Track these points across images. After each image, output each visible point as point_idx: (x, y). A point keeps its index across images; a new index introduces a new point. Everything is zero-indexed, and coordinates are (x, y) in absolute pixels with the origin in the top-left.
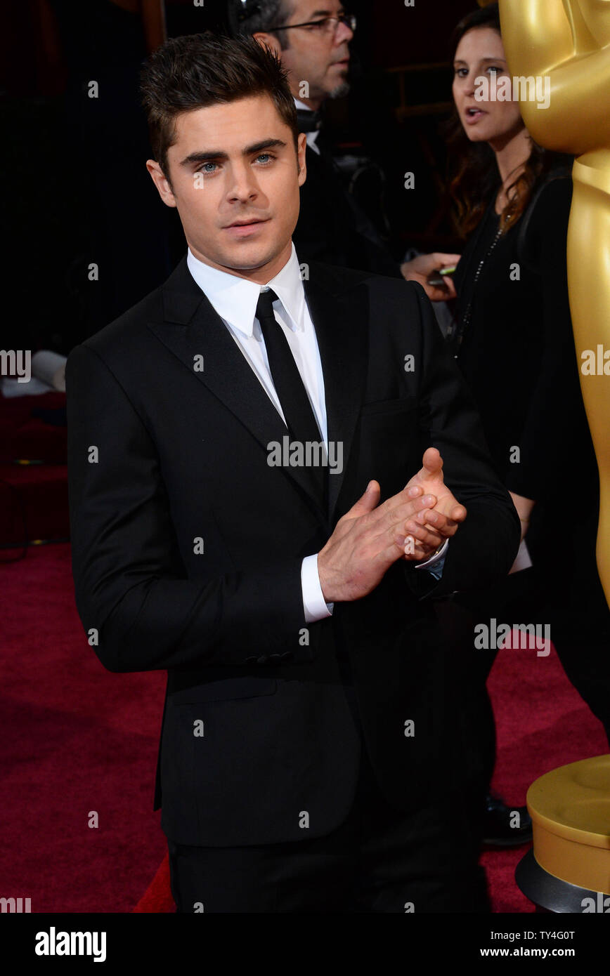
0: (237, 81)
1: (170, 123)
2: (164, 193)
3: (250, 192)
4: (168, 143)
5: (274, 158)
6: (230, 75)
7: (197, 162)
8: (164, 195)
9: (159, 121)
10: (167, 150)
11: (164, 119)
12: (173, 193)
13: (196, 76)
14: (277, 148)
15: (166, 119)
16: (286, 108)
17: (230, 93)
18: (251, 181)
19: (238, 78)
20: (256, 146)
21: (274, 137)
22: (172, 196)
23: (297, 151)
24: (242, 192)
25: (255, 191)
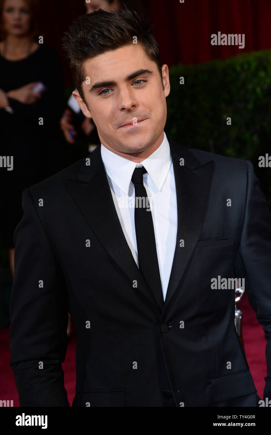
0: (118, 36)
1: (81, 66)
2: (84, 110)
3: (132, 104)
4: (82, 79)
5: (145, 81)
6: (113, 33)
7: (99, 89)
8: (85, 112)
9: (75, 66)
10: (82, 84)
11: (78, 65)
12: (89, 110)
13: (93, 37)
14: (146, 75)
15: (79, 65)
16: (151, 50)
17: (114, 45)
18: (132, 97)
19: (118, 34)
20: (133, 74)
21: (144, 68)
22: (89, 112)
23: (161, 76)
24: (127, 104)
25: (135, 103)
